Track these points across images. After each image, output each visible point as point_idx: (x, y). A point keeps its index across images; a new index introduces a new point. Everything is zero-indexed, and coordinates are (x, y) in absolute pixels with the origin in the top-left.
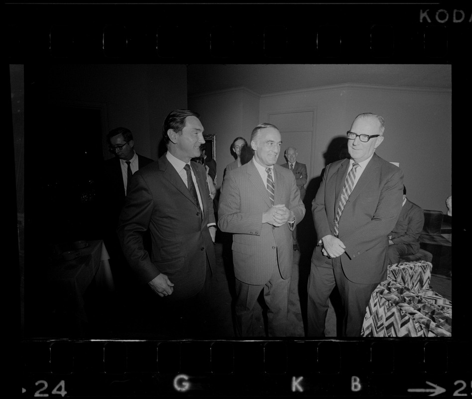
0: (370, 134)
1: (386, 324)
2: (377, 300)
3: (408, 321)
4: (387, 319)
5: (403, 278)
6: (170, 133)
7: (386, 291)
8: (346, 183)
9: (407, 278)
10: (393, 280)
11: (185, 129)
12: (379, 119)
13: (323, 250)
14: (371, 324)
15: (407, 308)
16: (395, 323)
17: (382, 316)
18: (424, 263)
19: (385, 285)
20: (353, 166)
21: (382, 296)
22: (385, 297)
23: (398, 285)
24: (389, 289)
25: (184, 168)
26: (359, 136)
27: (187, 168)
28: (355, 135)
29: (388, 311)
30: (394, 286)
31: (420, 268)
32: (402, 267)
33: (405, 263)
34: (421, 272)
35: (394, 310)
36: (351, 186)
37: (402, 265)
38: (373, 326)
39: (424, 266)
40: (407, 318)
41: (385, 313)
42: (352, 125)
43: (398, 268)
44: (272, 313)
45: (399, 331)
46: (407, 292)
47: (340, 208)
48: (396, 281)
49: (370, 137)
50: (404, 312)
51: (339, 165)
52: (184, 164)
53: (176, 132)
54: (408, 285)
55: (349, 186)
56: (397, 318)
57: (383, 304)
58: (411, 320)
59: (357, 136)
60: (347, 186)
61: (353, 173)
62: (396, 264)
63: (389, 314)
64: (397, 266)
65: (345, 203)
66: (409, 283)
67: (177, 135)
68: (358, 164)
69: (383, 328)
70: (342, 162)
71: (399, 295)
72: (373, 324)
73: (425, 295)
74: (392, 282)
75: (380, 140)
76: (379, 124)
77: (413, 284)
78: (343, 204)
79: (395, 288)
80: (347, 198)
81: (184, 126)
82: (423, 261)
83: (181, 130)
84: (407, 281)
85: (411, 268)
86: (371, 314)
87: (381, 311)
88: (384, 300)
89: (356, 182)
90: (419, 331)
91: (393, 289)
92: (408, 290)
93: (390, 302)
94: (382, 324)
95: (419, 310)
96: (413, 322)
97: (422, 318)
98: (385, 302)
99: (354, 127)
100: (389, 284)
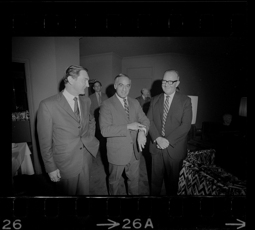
0: (173, 81)
1: (193, 184)
2: (188, 171)
3: (203, 181)
4: (193, 181)
5: (201, 159)
6: (69, 79)
7: (192, 166)
8: (164, 107)
9: (204, 158)
10: (196, 160)
11: (79, 77)
12: (176, 72)
13: (157, 145)
14: (185, 184)
15: (203, 174)
16: (197, 182)
17: (190, 179)
18: (211, 150)
19: (192, 162)
20: (167, 97)
21: (190, 169)
22: (192, 169)
23: (199, 162)
24: (194, 165)
25: (73, 99)
26: (168, 82)
27: (75, 99)
28: (166, 82)
29: (193, 177)
30: (196, 163)
31: (210, 153)
32: (200, 153)
33: (202, 150)
34: (210, 155)
35: (197, 175)
36: (168, 108)
37: (200, 151)
38: (186, 185)
39: (211, 152)
40: (203, 179)
41: (192, 178)
42: (163, 76)
43: (198, 153)
44: (130, 181)
45: (199, 186)
46: (203, 166)
47: (164, 121)
48: (197, 160)
49: (173, 82)
50: (201, 176)
51: (158, 97)
52: (74, 97)
53: (73, 79)
54: (204, 162)
55: (167, 108)
56: (198, 180)
57: (191, 173)
58: (205, 181)
59: (167, 82)
60: (165, 109)
61: (167, 101)
62: (197, 151)
63: (194, 178)
64: (198, 152)
65: (166, 118)
66: (204, 161)
67: (74, 80)
68: (169, 96)
69: (191, 186)
70: (160, 96)
71: (199, 167)
72: (186, 184)
73: (212, 167)
74: (196, 161)
75: (178, 83)
76: (177, 75)
77: (206, 162)
78: (165, 118)
79: (197, 164)
80: (167, 115)
81: (79, 76)
82: (211, 149)
83: (77, 78)
84: (203, 160)
85: (205, 153)
86: (185, 179)
87: (190, 176)
88: (191, 170)
89: (169, 105)
90: (209, 186)
91: (196, 164)
92: (204, 165)
93: (194, 171)
94: (191, 184)
95: (209, 175)
96: (206, 181)
97: (210, 179)
98: (192, 171)
99: (164, 77)
100: (194, 162)
